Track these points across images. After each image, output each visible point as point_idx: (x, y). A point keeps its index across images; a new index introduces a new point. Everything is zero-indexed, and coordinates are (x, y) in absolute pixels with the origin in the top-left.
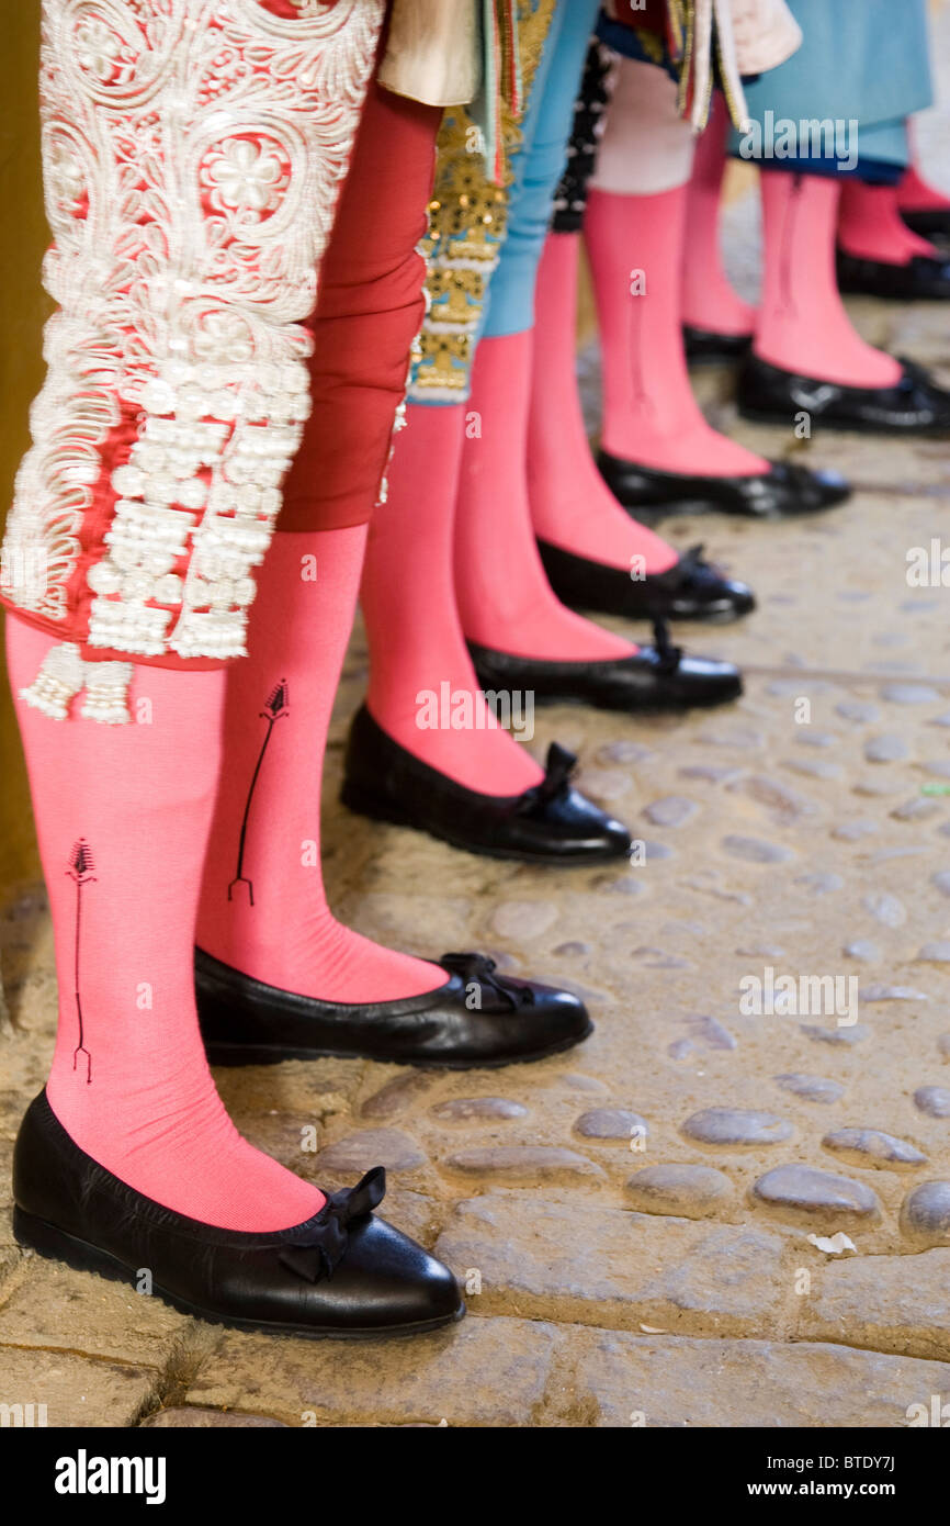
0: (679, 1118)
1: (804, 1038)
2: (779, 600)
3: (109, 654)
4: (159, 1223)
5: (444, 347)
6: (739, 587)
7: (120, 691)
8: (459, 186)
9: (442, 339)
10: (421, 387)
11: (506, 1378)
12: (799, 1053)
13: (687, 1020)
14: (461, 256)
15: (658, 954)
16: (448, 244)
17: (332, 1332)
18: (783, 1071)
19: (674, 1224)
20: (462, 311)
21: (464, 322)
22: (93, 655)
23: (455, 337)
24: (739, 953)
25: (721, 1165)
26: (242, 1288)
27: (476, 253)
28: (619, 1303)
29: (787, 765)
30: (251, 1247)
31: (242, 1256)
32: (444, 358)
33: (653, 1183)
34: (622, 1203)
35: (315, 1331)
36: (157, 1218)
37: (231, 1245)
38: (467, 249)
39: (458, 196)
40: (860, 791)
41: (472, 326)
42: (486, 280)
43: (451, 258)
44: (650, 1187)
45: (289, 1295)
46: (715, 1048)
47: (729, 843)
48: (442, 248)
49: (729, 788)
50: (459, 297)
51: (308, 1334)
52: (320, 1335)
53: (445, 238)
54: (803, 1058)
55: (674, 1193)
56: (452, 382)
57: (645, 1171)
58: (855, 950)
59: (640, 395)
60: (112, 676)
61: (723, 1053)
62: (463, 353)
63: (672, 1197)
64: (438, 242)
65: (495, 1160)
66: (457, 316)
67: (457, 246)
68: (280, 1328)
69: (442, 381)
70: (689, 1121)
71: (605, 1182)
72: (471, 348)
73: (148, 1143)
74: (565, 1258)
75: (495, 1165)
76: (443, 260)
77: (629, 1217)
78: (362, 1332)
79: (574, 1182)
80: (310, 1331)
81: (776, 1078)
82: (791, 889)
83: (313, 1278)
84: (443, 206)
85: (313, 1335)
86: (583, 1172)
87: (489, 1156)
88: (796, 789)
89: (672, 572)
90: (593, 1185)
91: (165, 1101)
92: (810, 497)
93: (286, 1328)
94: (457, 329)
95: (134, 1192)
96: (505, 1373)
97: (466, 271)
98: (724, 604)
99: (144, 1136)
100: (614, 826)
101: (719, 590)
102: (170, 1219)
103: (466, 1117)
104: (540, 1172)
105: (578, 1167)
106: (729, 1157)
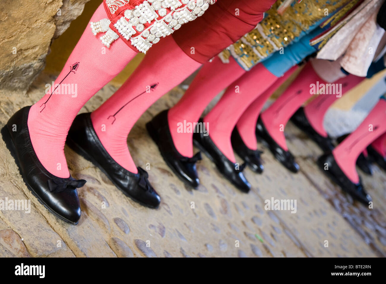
0: (137, 238)
1: (179, 250)
2: (268, 178)
3: (116, 31)
4: (30, 152)
5: (253, 56)
6: (262, 167)
7: (111, 40)
8: (286, 27)
9: (254, 55)
10: (241, 59)
11: (45, 244)
12: (175, 251)
13: (160, 224)
14: (273, 41)
15: (169, 208)
16: (274, 36)
17: (45, 205)
18: (168, 251)
19: (113, 253)
20: (263, 52)
21: (262, 55)
22: (112, 27)
23: (257, 56)
24: (185, 224)
25: (135, 253)
26: (36, 179)
27: (277, 44)
28: (84, 255)
29: (235, 204)
30: (44, 173)
31: (41, 173)
32: (251, 58)
33: (117, 242)
34: (107, 240)
35: (42, 201)
36: (30, 151)
37: (41, 169)
38: (276, 41)
39: (284, 28)
40: (243, 223)
41: (263, 58)
42: (274, 51)
43: (271, 40)
44: (116, 243)
45: (44, 190)
46: (159, 234)
47: (207, 205)
48: (271, 36)
49: (218, 197)
50: (265, 49)
51: (40, 201)
52: (42, 203)
53: (274, 35)
54: (175, 253)
55: (119, 248)
56: (248, 64)
57: (118, 239)
58: (208, 246)
59: (277, 112)
60: (112, 35)
61: (160, 236)
62: (256, 61)
63: (118, 248)
64: (272, 34)
65: (91, 207)
66: (262, 52)
67: (275, 39)
68: (36, 194)
69: (246, 62)
70: (138, 240)
71: (109, 233)
72: (258, 61)
73: (42, 134)
74: (84, 237)
75: (90, 208)
76: (269, 39)
77: (105, 243)
78: (51, 210)
79: (102, 227)
80: (41, 200)
81: (165, 251)
82: (209, 224)
83: (51, 191)
84: (280, 28)
85: (41, 202)
86: (106, 227)
87: (91, 205)
88: (232, 210)
89: (252, 151)
90: (106, 231)
91: (53, 129)
92: (289, 165)
93: (37, 196)
94: (259, 55)
95: (31, 141)
96: (46, 243)
97: (272, 45)
98: (255, 167)
99: (42, 132)
100: (197, 180)
101: (258, 164)
102: (33, 153)
103: (95, 195)
104: (97, 218)
105: (106, 225)
106: (138, 254)
